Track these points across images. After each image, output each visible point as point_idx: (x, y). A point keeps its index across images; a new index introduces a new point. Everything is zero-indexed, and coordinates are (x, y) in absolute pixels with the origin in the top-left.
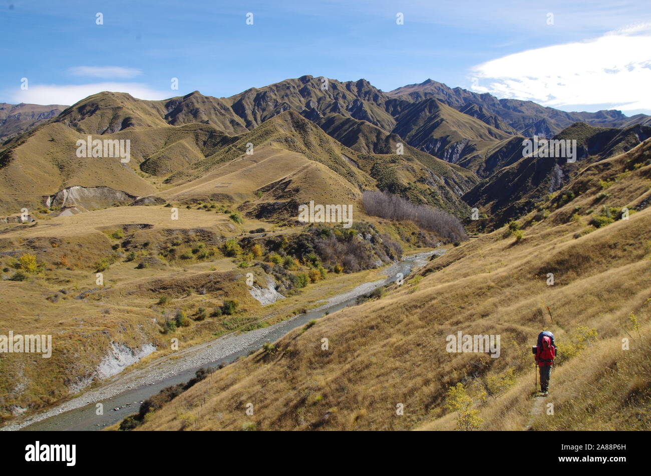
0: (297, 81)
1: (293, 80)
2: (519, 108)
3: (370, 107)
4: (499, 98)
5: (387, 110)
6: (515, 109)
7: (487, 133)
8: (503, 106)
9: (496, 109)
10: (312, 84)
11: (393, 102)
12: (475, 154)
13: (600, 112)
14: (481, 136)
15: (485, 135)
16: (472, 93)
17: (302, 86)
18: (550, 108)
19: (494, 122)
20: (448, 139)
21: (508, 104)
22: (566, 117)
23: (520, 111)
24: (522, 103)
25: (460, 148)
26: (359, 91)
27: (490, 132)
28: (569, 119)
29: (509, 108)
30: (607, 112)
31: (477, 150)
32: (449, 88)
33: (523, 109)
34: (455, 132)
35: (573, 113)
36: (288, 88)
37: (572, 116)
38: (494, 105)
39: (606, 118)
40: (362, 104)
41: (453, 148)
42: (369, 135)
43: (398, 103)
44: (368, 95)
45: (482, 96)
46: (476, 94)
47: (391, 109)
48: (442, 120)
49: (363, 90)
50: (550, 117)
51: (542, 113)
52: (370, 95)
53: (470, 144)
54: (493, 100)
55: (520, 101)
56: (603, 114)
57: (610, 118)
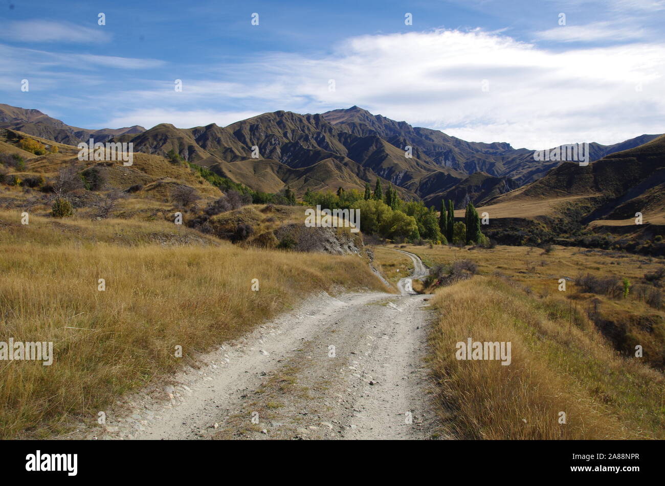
0: (273, 115)
1: (270, 114)
2: (430, 137)
3: (330, 139)
4: (413, 126)
5: (340, 140)
6: (427, 137)
7: (415, 164)
8: (416, 134)
9: (411, 137)
10: (286, 118)
11: (344, 135)
12: (412, 181)
13: (494, 143)
14: (412, 167)
15: (415, 166)
16: (391, 121)
17: (278, 119)
18: (455, 138)
19: (416, 153)
20: (393, 169)
21: (421, 132)
22: (467, 146)
23: (430, 139)
24: (432, 132)
25: (401, 175)
26: (317, 124)
27: (418, 164)
28: (469, 148)
29: (421, 136)
30: (499, 144)
31: (413, 178)
32: (372, 115)
33: (433, 137)
34: (397, 164)
35: (473, 143)
36: (270, 121)
37: (472, 145)
38: (409, 132)
39: (498, 149)
40: (324, 137)
41: (397, 176)
42: (353, 168)
43: (347, 135)
44: (324, 128)
45: (399, 123)
46: (394, 121)
47: (343, 140)
48: (387, 155)
49: (320, 124)
50: (454, 146)
51: (448, 141)
52: (326, 127)
53: (408, 173)
54: (408, 128)
55: (430, 130)
56: (496, 146)
57: (501, 148)
